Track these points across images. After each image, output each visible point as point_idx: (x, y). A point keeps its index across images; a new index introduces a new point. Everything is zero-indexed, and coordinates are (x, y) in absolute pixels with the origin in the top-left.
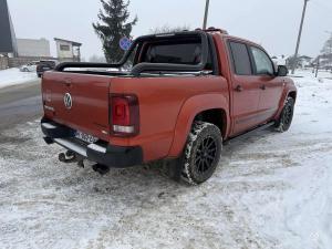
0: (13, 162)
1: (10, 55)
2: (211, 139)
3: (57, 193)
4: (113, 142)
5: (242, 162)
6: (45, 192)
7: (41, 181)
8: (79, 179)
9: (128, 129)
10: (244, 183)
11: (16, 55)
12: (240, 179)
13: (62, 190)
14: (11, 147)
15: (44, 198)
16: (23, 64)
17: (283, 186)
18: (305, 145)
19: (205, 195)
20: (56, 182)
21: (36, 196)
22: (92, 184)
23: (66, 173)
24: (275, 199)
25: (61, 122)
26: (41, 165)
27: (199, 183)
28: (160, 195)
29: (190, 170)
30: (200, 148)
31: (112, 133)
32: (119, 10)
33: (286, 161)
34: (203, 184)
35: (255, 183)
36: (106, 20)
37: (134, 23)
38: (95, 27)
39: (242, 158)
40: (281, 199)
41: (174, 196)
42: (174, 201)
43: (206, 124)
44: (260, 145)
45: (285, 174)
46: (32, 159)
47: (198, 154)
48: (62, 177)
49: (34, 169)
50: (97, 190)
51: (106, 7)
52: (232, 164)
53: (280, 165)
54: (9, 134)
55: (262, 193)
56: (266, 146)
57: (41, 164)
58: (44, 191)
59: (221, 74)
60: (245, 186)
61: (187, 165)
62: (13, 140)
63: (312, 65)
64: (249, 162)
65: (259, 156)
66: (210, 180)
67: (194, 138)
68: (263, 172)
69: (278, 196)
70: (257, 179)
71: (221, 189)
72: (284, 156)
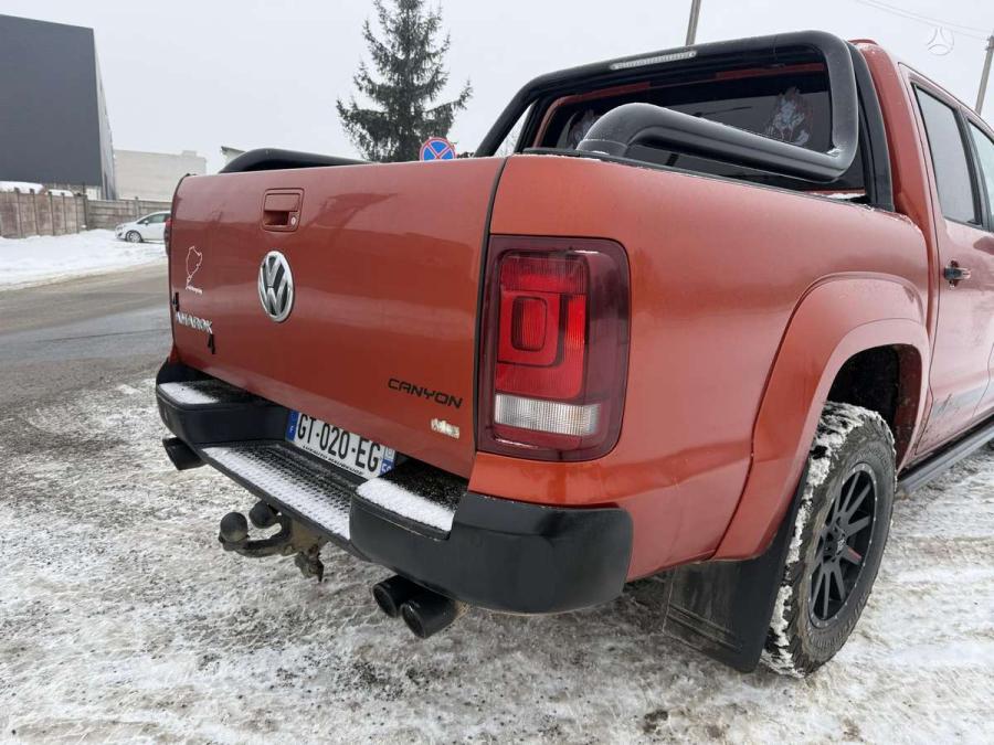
0: (45, 528)
1: (92, 194)
2: (864, 481)
3: (203, 681)
4: (489, 477)
6: (157, 675)
7: (141, 620)
8: (292, 618)
9: (565, 419)
11: (110, 194)
13: (225, 668)
14: (48, 469)
15: (147, 702)
16: (129, 218)
20: (200, 628)
21: (116, 693)
22: (348, 642)
23: (240, 589)
25: (236, 380)
26: (147, 547)
27: (813, 670)
28: (653, 726)
29: (792, 617)
31: (488, 435)
32: (417, 66)
36: (379, 93)
37: (459, 103)
38: (343, 112)
43: (857, 413)
46: (119, 518)
47: (820, 544)
48: (228, 605)
50: (370, 678)
51: (381, 55)
54: (50, 421)
57: (149, 541)
58: (149, 666)
61: (785, 593)
62: (63, 446)
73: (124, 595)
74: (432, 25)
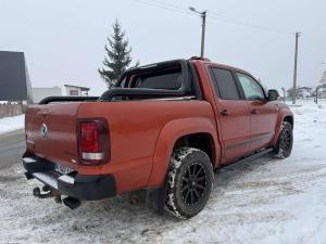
1: (24, 103)
2: (199, 167)
3: (32, 233)
4: (82, 171)
5: (239, 192)
6: (20, 233)
7: (19, 221)
9: (97, 156)
10: (240, 215)
11: (30, 102)
12: (236, 210)
13: (39, 230)
17: (284, 216)
18: (308, 170)
19: (194, 230)
20: (32, 222)
22: (72, 221)
24: (274, 232)
25: (42, 156)
26: (24, 203)
27: (189, 217)
28: (143, 233)
29: (175, 202)
30: (187, 176)
31: (81, 162)
32: (122, 57)
33: (288, 188)
34: (193, 218)
35: (252, 215)
36: (110, 65)
38: (100, 72)
39: (239, 187)
40: (282, 232)
41: (159, 233)
42: (159, 238)
43: (191, 150)
44: (260, 173)
45: (286, 203)
46: (18, 197)
47: (185, 183)
49: (17, 208)
50: (76, 229)
51: (110, 54)
52: (227, 194)
53: (281, 193)
55: (260, 225)
56: (266, 173)
58: (19, 231)
59: (204, 99)
60: (241, 219)
61: (171, 196)
63: (313, 95)
64: (247, 191)
65: (258, 185)
66: (202, 213)
67: (178, 164)
68: (261, 201)
69: (278, 228)
70: (254, 210)
71: (213, 223)
72: (286, 183)
73: (15, 215)
74: (126, 44)
